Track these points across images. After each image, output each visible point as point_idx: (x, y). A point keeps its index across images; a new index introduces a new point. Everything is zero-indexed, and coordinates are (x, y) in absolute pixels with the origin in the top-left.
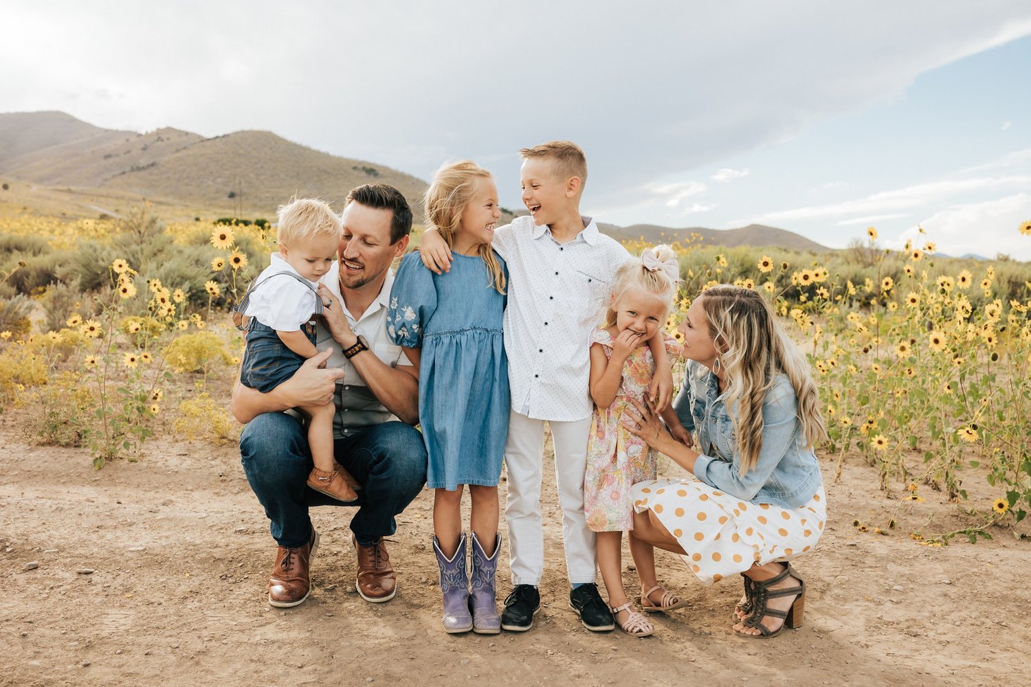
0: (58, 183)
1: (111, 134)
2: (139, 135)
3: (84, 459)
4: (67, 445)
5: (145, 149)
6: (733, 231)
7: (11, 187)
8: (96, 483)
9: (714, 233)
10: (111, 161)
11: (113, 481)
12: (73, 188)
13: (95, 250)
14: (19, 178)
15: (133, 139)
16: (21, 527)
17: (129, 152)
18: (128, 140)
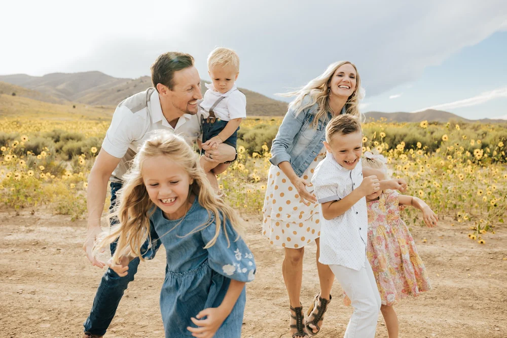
0: (97, 104)
1: (120, 80)
2: (133, 80)
3: (69, 219)
4: (64, 214)
5: (135, 86)
6: (418, 113)
7: (76, 107)
8: (71, 226)
9: (408, 114)
10: (120, 92)
11: (77, 225)
12: (104, 106)
13: (96, 140)
14: (80, 102)
15: (130, 82)
16: (44, 238)
17: (128, 88)
18: (127, 83)
